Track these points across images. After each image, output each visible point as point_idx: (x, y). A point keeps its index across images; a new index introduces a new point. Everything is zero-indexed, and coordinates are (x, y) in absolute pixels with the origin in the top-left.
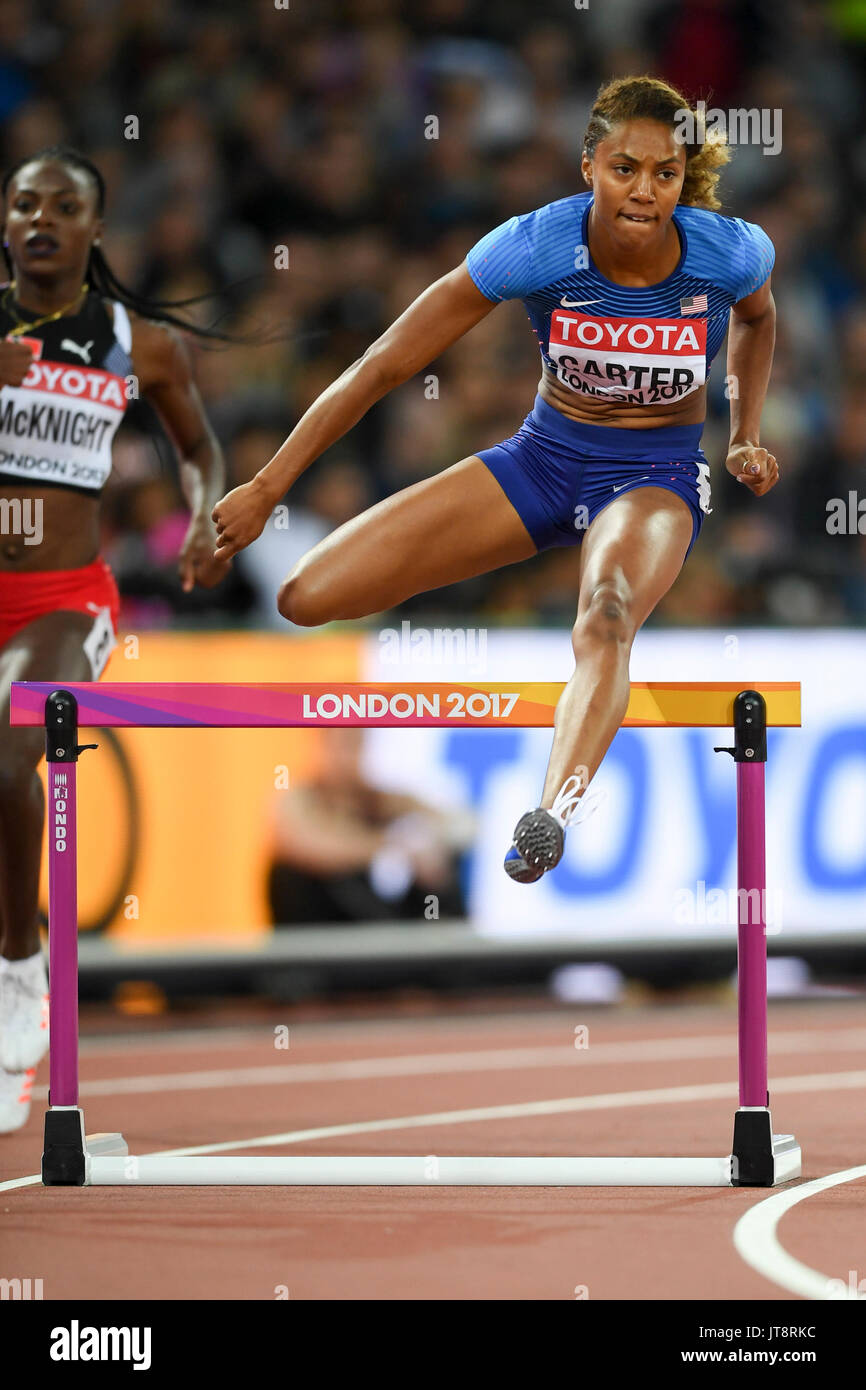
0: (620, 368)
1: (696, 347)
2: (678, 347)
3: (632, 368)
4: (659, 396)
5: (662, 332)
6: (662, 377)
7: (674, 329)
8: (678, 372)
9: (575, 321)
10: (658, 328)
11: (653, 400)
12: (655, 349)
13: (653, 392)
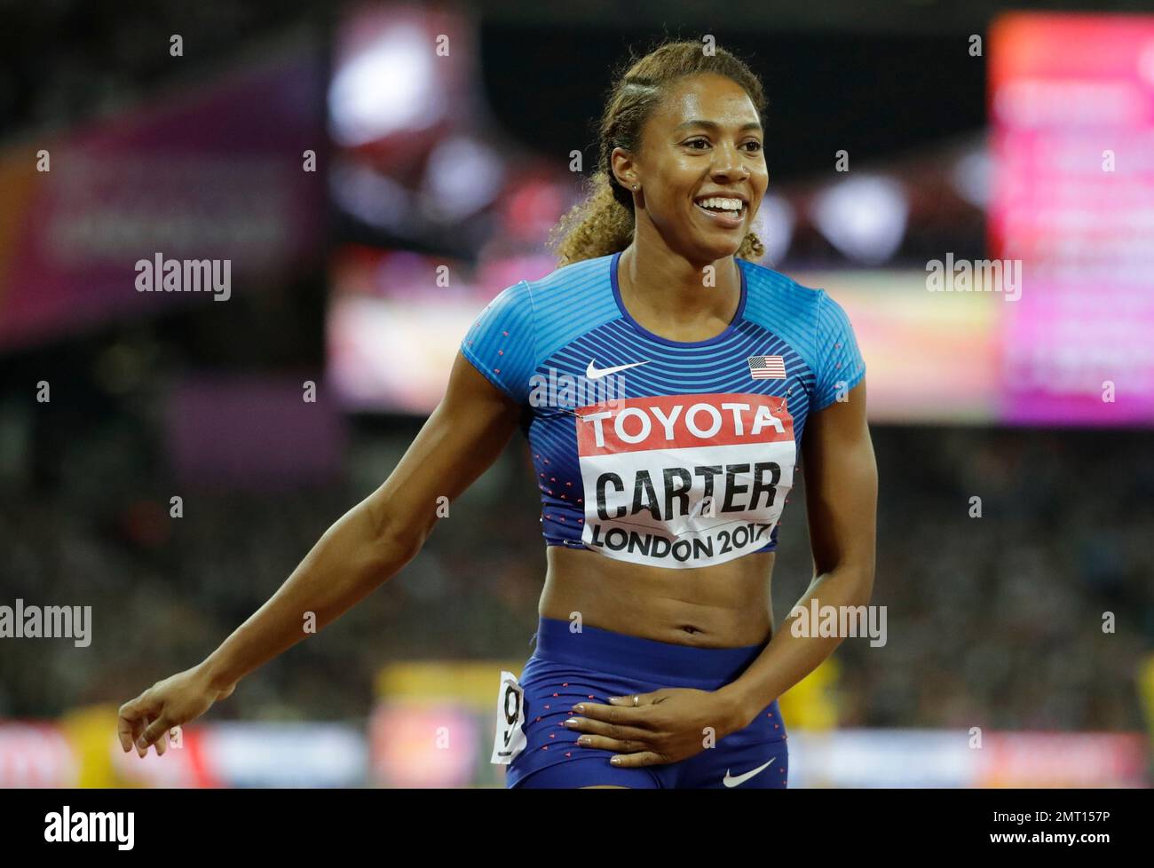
0: (684, 474)
1: (780, 429)
2: (756, 430)
3: (700, 471)
4: (731, 544)
5: (731, 412)
6: (740, 479)
7: (746, 407)
8: (761, 467)
9: (608, 415)
10: (725, 406)
11: (725, 549)
12: (727, 436)
13: (724, 538)
